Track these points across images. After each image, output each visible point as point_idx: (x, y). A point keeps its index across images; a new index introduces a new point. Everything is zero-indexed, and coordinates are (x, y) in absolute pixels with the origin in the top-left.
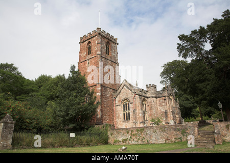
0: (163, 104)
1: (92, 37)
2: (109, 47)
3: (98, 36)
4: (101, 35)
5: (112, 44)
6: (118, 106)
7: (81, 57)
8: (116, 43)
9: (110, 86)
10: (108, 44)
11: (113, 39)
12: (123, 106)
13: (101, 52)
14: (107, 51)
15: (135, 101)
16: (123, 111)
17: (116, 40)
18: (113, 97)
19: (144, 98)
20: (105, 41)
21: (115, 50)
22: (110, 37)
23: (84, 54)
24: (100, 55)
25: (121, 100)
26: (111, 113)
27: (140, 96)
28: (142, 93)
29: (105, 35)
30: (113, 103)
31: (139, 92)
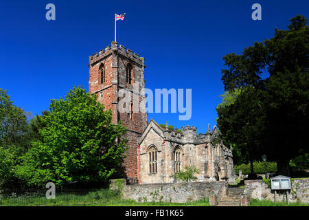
0: (204, 153)
1: (106, 57)
2: (131, 71)
3: (114, 56)
4: (118, 53)
5: (136, 67)
6: (143, 155)
7: (91, 87)
8: (142, 66)
9: (133, 128)
10: (130, 67)
11: (138, 59)
12: (149, 154)
13: (118, 80)
14: (128, 78)
15: (164, 148)
16: (148, 162)
17: (142, 61)
18: (136, 142)
19: (177, 145)
20: (124, 63)
21: (141, 77)
22: (132, 56)
23: (96, 83)
24: (116, 84)
25: (147, 148)
26: (134, 163)
27: (172, 143)
28: (175, 137)
29: (124, 53)
30: (136, 150)
31: (170, 137)
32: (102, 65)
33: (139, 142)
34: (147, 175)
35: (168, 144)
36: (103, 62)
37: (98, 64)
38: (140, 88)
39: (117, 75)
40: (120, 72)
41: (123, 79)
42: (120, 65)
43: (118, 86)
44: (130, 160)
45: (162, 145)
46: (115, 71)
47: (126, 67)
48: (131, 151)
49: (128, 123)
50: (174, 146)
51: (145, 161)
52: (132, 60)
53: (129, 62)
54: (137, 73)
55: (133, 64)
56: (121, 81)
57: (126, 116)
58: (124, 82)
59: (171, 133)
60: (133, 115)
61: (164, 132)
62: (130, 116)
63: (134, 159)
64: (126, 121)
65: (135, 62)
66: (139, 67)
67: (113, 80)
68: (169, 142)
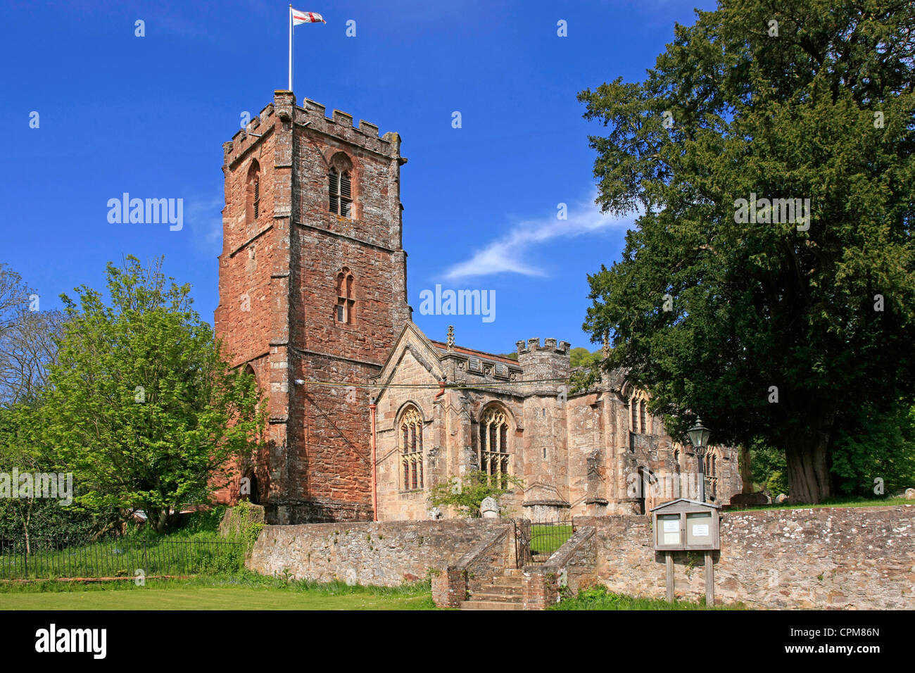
0: (591, 423)
1: (262, 140)
2: (350, 177)
3: (282, 132)
4: (295, 125)
5: (369, 164)
6: (385, 435)
7: (230, 234)
8: (389, 159)
9: (353, 352)
10: (346, 165)
11: (375, 140)
12: (401, 432)
13: (293, 205)
14: (339, 199)
15: (440, 412)
16: (401, 454)
17: (392, 145)
18: (368, 396)
19: (492, 401)
20: (320, 153)
21: (387, 192)
22: (351, 131)
23: (240, 219)
24: (287, 217)
25: (397, 411)
26: (357, 459)
27: (471, 393)
28: (483, 376)
29: (321, 122)
30: (365, 420)
31: (462, 376)
32: (255, 166)
33: (376, 395)
34: (397, 496)
35: (452, 397)
36: (255, 155)
37: (246, 164)
38: (384, 228)
39: (290, 188)
40: (305, 180)
41: (316, 203)
42: (303, 159)
43: (296, 225)
44: (340, 451)
45: (434, 403)
46: (284, 177)
47: (331, 166)
48: (347, 422)
49: (334, 337)
50: (478, 404)
51: (391, 453)
52: (352, 141)
53: (338, 148)
54: (373, 183)
55: (355, 155)
56: (305, 208)
57: (328, 316)
58: (322, 210)
59: (465, 364)
60: (353, 313)
61: (441, 361)
62: (342, 314)
63: (356, 446)
64: (325, 330)
65: (363, 148)
66: (381, 163)
67: (277, 206)
68: (459, 392)
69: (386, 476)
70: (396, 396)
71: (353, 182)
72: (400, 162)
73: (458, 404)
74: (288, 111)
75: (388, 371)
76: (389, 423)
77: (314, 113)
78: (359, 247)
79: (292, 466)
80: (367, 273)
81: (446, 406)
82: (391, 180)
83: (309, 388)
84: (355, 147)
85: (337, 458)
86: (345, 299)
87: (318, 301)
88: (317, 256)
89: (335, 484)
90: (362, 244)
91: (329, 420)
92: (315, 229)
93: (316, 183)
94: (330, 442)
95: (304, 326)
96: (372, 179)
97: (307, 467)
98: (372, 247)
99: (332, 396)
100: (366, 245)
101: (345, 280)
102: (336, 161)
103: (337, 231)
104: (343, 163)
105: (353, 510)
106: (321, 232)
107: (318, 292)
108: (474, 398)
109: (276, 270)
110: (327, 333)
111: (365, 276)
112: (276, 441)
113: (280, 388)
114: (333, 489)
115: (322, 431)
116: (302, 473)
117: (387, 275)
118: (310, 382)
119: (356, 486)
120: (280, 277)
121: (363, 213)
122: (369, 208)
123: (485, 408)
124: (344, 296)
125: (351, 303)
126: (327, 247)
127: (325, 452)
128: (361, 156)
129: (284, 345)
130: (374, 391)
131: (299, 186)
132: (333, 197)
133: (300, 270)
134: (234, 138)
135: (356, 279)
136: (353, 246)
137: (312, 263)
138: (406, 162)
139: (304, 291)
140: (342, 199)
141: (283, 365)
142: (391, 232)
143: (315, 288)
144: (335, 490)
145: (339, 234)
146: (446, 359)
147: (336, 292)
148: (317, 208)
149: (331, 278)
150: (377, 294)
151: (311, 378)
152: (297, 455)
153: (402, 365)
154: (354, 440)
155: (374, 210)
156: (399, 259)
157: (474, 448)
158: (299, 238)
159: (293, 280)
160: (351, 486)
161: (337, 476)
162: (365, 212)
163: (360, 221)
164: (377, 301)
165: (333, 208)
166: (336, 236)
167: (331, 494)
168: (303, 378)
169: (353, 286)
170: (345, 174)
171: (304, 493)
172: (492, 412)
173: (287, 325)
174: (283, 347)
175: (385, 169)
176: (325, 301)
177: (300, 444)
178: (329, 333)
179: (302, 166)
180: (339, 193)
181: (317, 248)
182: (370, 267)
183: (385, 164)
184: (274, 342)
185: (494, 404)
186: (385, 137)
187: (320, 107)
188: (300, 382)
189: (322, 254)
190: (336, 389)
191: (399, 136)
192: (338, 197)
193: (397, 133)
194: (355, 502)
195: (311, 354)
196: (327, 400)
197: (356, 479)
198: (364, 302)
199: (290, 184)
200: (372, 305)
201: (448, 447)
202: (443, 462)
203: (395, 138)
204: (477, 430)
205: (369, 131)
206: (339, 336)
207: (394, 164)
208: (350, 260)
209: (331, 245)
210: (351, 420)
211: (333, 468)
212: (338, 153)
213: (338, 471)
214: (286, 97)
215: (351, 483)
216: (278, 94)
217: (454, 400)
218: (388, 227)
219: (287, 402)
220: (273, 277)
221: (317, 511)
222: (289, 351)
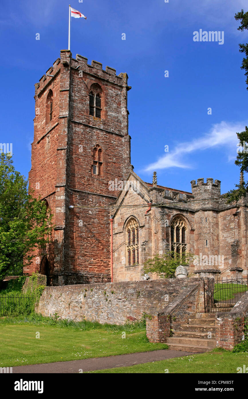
0: (233, 225)
1: (54, 78)
2: (101, 97)
3: (64, 72)
4: (72, 68)
5: (111, 89)
6: (118, 235)
7: (37, 132)
8: (121, 87)
9: (101, 190)
10: (99, 90)
11: (114, 77)
12: (127, 233)
13: (70, 111)
14: (95, 108)
15: (149, 220)
16: (126, 246)
17: (123, 79)
18: (109, 214)
19: (178, 214)
20: (85, 84)
21: (120, 105)
22: (101, 72)
23: (43, 123)
24: (66, 117)
25: (124, 221)
26: (103, 249)
27: (166, 210)
28: (173, 200)
29: (85, 67)
30: (107, 228)
31: (161, 200)
32: (51, 93)
33: (113, 213)
34: (124, 269)
35: (155, 211)
36: (50, 87)
37: (46, 93)
38: (119, 124)
39: (68, 102)
40: (76, 98)
41: (82, 110)
42: (76, 87)
43: (71, 122)
44: (93, 245)
45: (146, 215)
46: (65, 96)
47: (91, 91)
48: (97, 229)
49: (91, 182)
50: (170, 216)
51: (121, 245)
52: (102, 77)
53: (94, 81)
54: (113, 100)
55: (104, 85)
56: (76, 113)
57: (88, 171)
58: (85, 114)
59: (163, 193)
60: (101, 169)
61: (149, 192)
62: (95, 170)
63: (102, 242)
64: (86, 178)
65: (107, 81)
66: (117, 89)
67: (61, 112)
68: (159, 209)
69: (118, 258)
70: (125, 213)
71: (102, 100)
72: (128, 89)
73: (158, 216)
74: (68, 61)
75: (120, 200)
76: (120, 228)
77: (82, 62)
78: (105, 134)
79: (67, 254)
80: (109, 148)
81: (152, 217)
82: (122, 98)
83: (77, 210)
84: (104, 80)
85: (91, 249)
86: (97, 162)
87: (83, 163)
88: (82, 139)
89: (90, 263)
90: (107, 132)
91: (88, 228)
92: (81, 124)
93: (82, 100)
94: (88, 240)
95: (75, 177)
96: (112, 98)
97: (75, 254)
98: (112, 133)
99: (89, 215)
100: (109, 133)
101: (97, 151)
102: (93, 88)
103: (93, 125)
104: (97, 89)
105: (100, 278)
106: (84, 125)
107: (83, 158)
108: (167, 212)
109: (60, 146)
110: (87, 180)
111: (108, 149)
112: (58, 240)
113: (61, 210)
114: (89, 266)
115: (84, 234)
116: (72, 258)
117: (120, 149)
118: (77, 207)
119: (102, 264)
120: (62, 150)
121: (107, 115)
122: (111, 113)
123: (173, 218)
124: (96, 160)
125: (100, 164)
126: (88, 134)
127: (85, 245)
128: (107, 85)
129: (63, 186)
130: (112, 211)
131: (73, 101)
132: (91, 107)
133: (72, 146)
134: (40, 80)
135: (103, 150)
136: (102, 133)
137: (80, 142)
138: (131, 89)
139: (75, 157)
140: (96, 108)
141: (63, 197)
142: (122, 126)
143: (81, 156)
144: (91, 266)
145: (94, 127)
146: (152, 190)
147: (92, 158)
148: (83, 113)
149: (90, 150)
150: (114, 159)
151: (78, 205)
152: (69, 247)
153: (128, 196)
154: (101, 239)
155: (113, 114)
156: (126, 140)
157: (168, 241)
158: (72, 129)
159: (69, 152)
160: (99, 264)
161: (91, 259)
162: (108, 115)
163: (106, 120)
164: (115, 163)
165: (91, 113)
166: (93, 128)
167: (88, 269)
168: (74, 205)
169: (102, 154)
170: (98, 95)
171: (73, 269)
172: (178, 220)
173: (65, 176)
174: (63, 188)
175: (120, 92)
176: (86, 163)
177: (72, 241)
178: (88, 180)
179: (75, 90)
180: (95, 105)
181: (82, 134)
182: (111, 144)
183: (120, 90)
184: (58, 185)
185: (179, 215)
186: (119, 75)
187: (85, 59)
188: (72, 207)
189: (85, 137)
190: (91, 211)
191: (127, 75)
192: (94, 107)
193: (126, 73)
194: (101, 273)
195: (78, 192)
196: (87, 217)
197: (102, 261)
198: (107, 163)
199: (68, 99)
200: (112, 165)
201: (153, 240)
202: (150, 249)
203: (125, 76)
204: (169, 230)
205: (111, 72)
206: (94, 182)
207: (124, 90)
208: (100, 141)
209: (90, 133)
210: (100, 228)
211: (89, 254)
212: (94, 84)
213: (92, 256)
214: (67, 53)
215: (99, 263)
216: (62, 52)
217: (156, 213)
218: (121, 123)
219: (65, 218)
220: (58, 150)
221: (80, 278)
222: (66, 190)
